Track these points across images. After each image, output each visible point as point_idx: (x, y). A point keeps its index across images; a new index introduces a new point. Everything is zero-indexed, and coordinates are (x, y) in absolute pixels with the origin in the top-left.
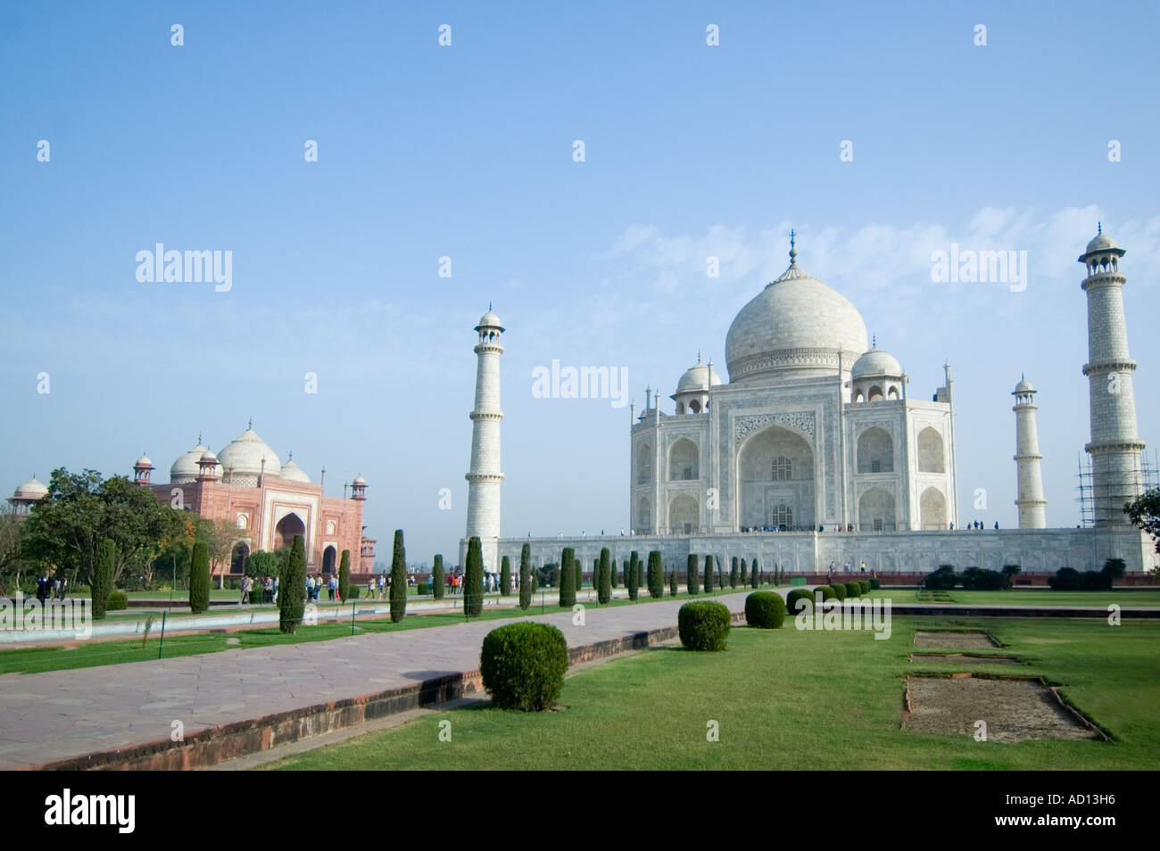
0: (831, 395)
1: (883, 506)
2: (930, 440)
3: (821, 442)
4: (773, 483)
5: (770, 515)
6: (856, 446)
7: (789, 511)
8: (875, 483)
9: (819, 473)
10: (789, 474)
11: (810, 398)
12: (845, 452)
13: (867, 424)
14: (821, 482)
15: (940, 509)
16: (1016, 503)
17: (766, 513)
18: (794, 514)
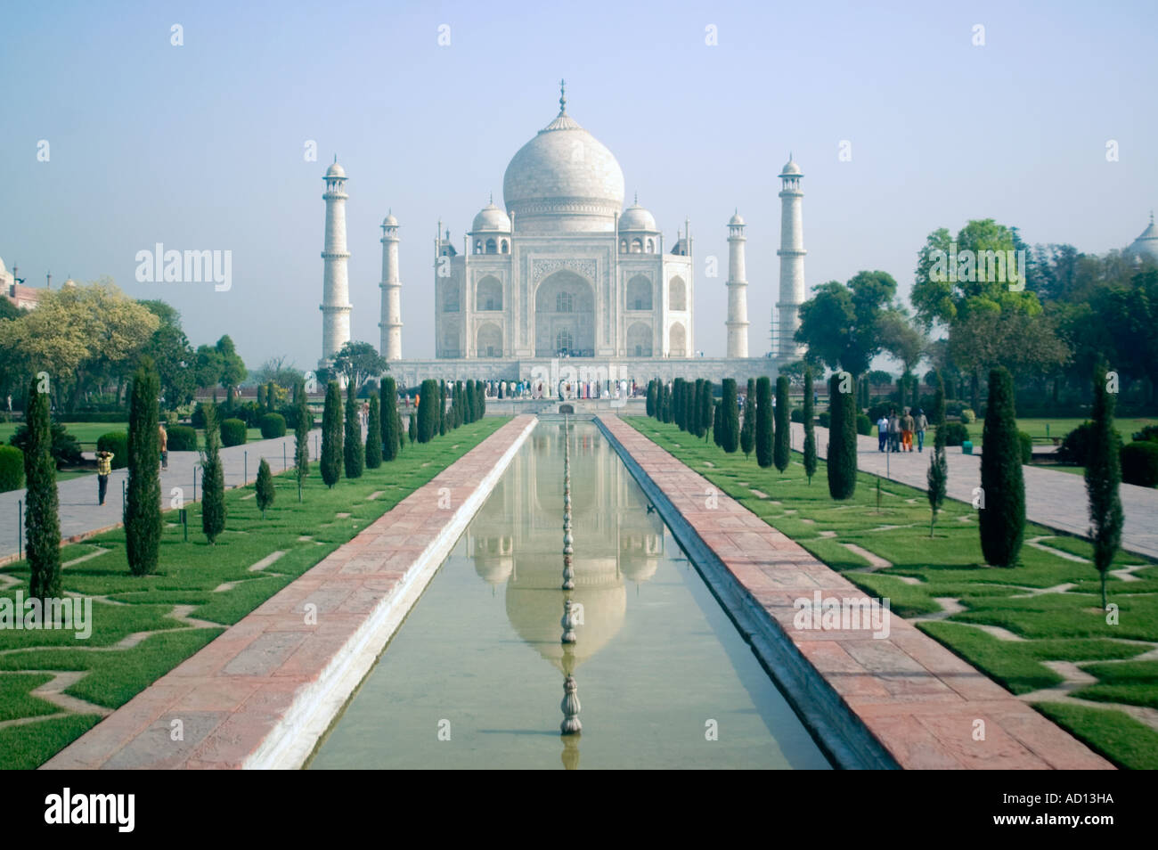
0: (608, 247)
1: (643, 335)
2: (677, 284)
3: (600, 284)
4: (558, 314)
5: (555, 340)
6: (626, 289)
7: (570, 337)
8: (639, 318)
9: (598, 309)
10: (570, 307)
11: (592, 247)
12: (618, 293)
13: (634, 272)
14: (600, 317)
15: (682, 339)
16: (726, 323)
17: (552, 338)
18: (574, 341)
